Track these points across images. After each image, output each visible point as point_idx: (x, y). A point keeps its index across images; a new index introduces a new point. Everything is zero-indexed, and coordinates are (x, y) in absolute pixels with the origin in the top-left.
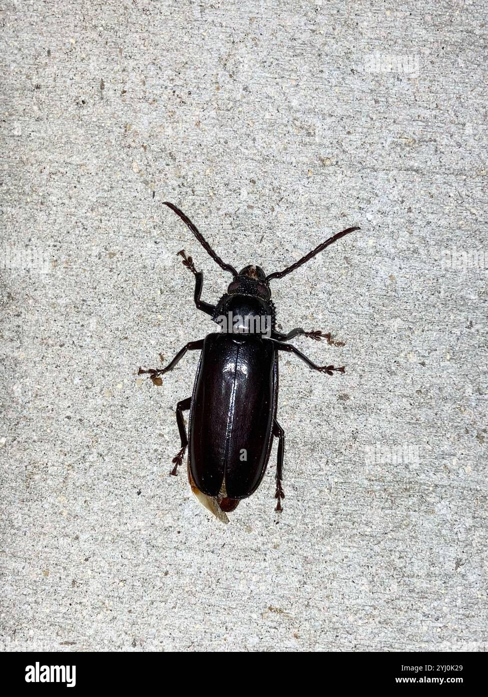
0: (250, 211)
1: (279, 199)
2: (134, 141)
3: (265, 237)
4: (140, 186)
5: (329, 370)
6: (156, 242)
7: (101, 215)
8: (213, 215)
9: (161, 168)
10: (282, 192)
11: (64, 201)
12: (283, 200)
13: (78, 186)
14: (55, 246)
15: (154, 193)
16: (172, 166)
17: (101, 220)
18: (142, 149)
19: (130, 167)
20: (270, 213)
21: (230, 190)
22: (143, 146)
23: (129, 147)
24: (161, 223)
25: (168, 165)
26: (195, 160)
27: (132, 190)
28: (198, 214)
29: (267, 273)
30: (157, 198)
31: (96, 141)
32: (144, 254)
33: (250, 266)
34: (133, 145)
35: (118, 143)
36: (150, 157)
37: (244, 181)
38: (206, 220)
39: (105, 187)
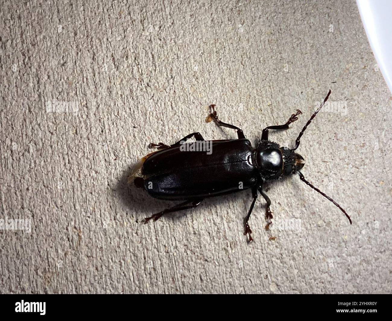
0: (342, 149)
1: (357, 166)
2: (367, 60)
3: (328, 163)
4: (337, 72)
5: (247, 230)
6: (302, 92)
7: (310, 53)
8: (332, 124)
9: (354, 82)
10: (362, 167)
11: (312, 27)
12: (357, 169)
13: (325, 33)
14: (281, 30)
15: (335, 82)
16: (357, 90)
17: (306, 54)
18: (363, 67)
19: (348, 63)
20: (345, 163)
21: (353, 132)
22: (365, 66)
23: (362, 58)
24: (316, 92)
25: (357, 86)
26: (366, 103)
27: (333, 68)
28: (330, 115)
29: (303, 171)
30: (333, 85)
31: (359, 36)
32: (292, 87)
33: (303, 159)
34: (364, 60)
35: (362, 50)
36: (359, 73)
37: (362, 139)
38: (327, 121)
39: (329, 50)
